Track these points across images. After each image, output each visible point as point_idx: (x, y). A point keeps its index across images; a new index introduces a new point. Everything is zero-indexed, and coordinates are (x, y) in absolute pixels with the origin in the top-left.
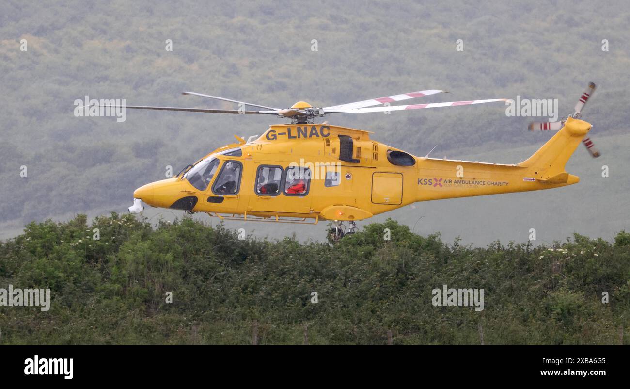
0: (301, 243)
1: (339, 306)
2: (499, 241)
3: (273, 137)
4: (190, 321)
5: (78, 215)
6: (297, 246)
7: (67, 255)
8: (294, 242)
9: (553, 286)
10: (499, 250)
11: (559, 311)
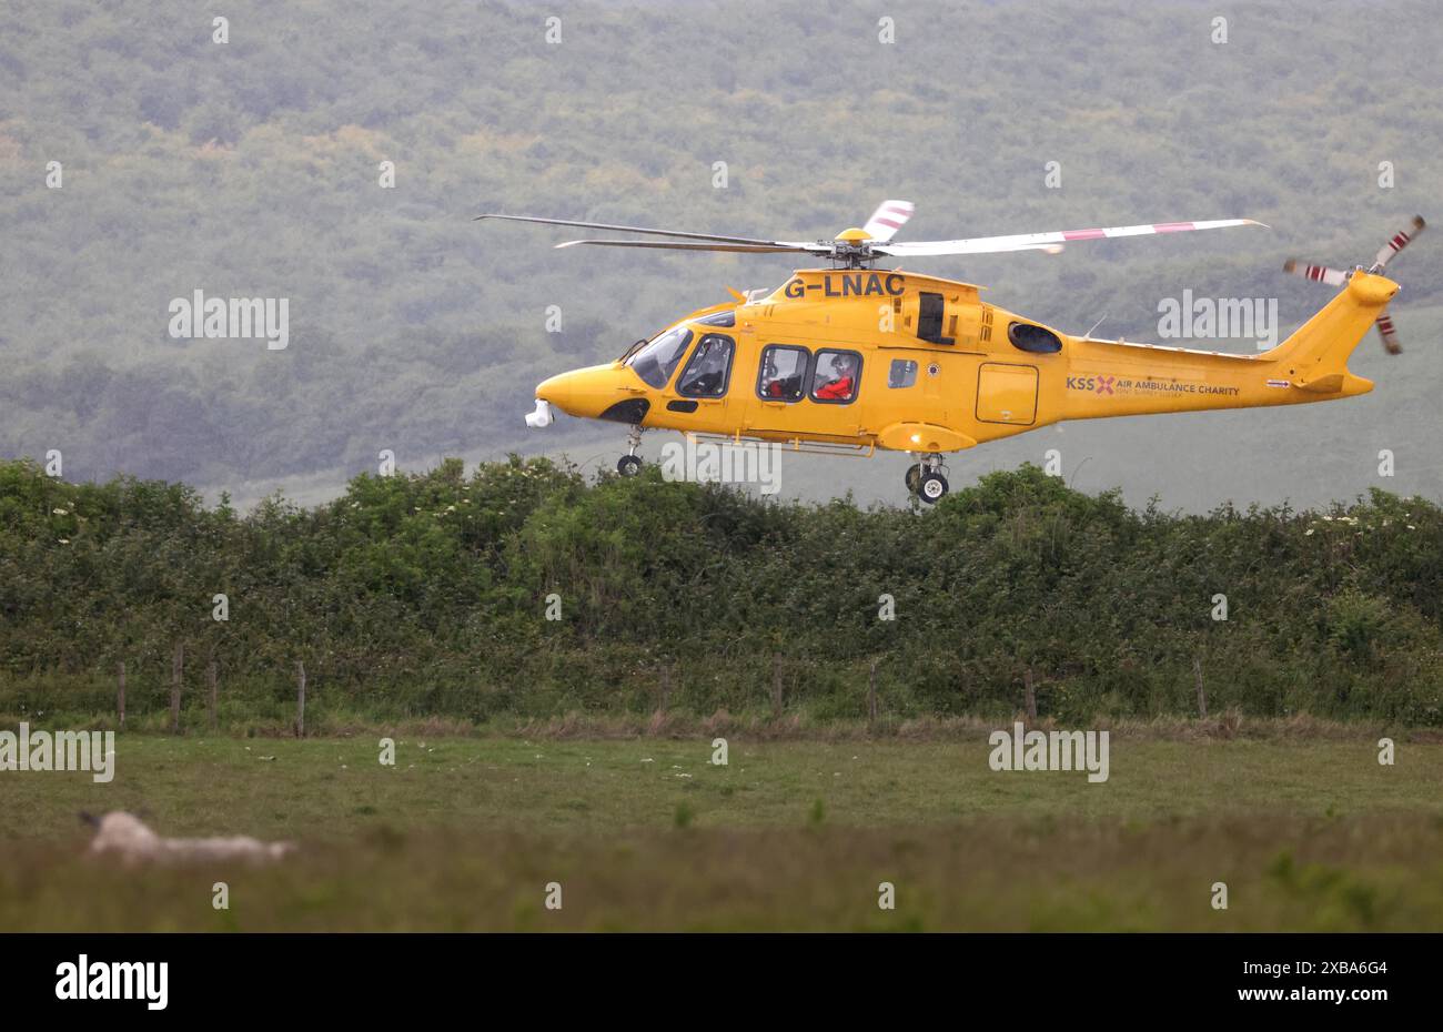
0: (862, 508)
1: (934, 626)
2: (1231, 504)
3: (797, 293)
4: (658, 656)
5: (447, 461)
6: (856, 515)
7: (426, 535)
8: (848, 507)
9: (1331, 583)
10: (1230, 519)
11: (1344, 632)
